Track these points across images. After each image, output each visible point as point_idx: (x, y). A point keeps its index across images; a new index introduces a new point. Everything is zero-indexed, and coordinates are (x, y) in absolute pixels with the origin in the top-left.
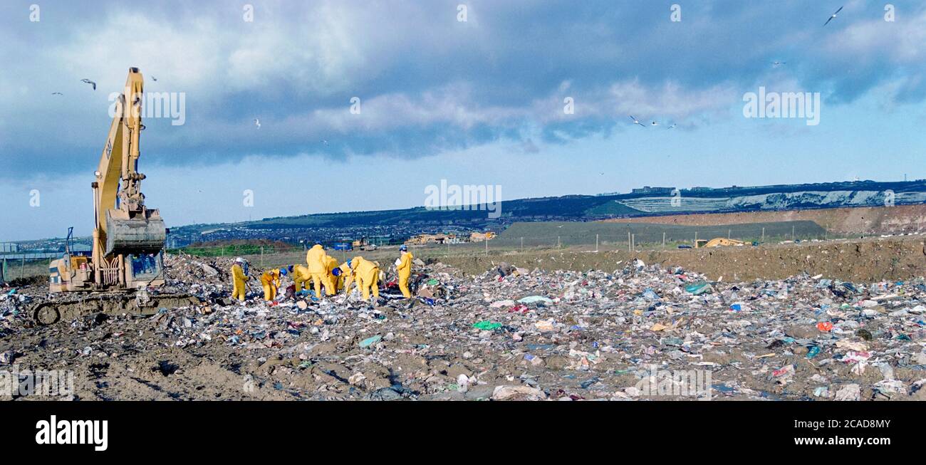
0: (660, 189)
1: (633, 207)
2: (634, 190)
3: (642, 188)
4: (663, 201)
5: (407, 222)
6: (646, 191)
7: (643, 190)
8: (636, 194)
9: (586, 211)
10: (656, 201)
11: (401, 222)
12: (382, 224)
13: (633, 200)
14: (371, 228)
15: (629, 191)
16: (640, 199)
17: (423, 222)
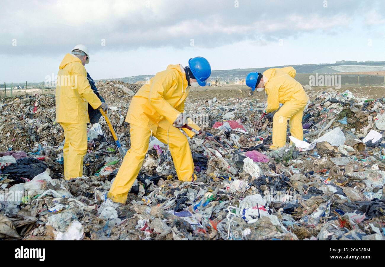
0: (350, 61)
1: (336, 70)
2: (337, 62)
3: (341, 61)
4: (351, 67)
5: (232, 75)
6: (342, 63)
7: (341, 62)
8: (338, 64)
9: (314, 71)
10: (347, 67)
11: (228, 75)
12: (220, 76)
13: (337, 66)
14: (215, 78)
15: (335, 62)
16: (340, 66)
17: (238, 75)
